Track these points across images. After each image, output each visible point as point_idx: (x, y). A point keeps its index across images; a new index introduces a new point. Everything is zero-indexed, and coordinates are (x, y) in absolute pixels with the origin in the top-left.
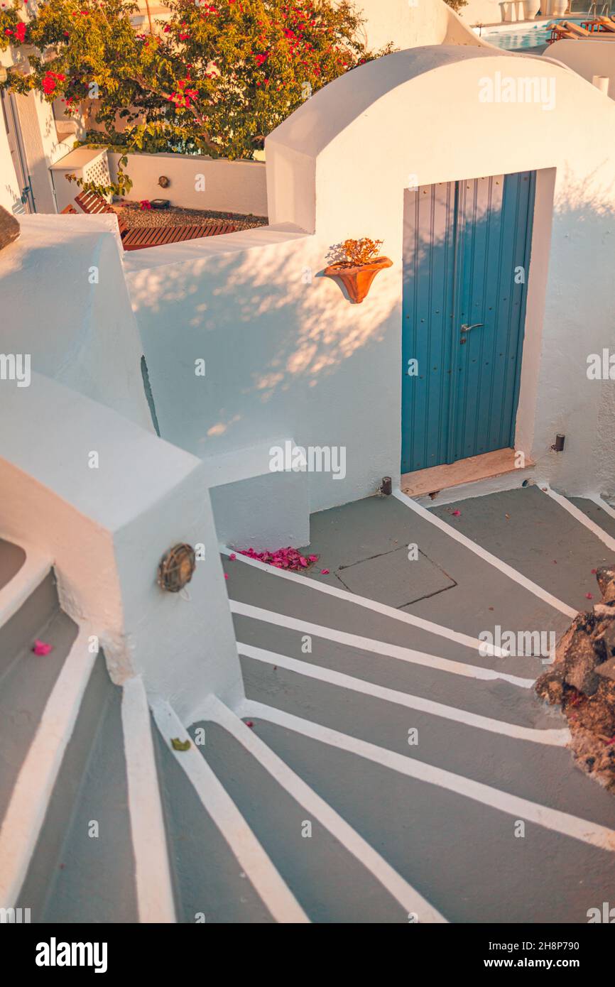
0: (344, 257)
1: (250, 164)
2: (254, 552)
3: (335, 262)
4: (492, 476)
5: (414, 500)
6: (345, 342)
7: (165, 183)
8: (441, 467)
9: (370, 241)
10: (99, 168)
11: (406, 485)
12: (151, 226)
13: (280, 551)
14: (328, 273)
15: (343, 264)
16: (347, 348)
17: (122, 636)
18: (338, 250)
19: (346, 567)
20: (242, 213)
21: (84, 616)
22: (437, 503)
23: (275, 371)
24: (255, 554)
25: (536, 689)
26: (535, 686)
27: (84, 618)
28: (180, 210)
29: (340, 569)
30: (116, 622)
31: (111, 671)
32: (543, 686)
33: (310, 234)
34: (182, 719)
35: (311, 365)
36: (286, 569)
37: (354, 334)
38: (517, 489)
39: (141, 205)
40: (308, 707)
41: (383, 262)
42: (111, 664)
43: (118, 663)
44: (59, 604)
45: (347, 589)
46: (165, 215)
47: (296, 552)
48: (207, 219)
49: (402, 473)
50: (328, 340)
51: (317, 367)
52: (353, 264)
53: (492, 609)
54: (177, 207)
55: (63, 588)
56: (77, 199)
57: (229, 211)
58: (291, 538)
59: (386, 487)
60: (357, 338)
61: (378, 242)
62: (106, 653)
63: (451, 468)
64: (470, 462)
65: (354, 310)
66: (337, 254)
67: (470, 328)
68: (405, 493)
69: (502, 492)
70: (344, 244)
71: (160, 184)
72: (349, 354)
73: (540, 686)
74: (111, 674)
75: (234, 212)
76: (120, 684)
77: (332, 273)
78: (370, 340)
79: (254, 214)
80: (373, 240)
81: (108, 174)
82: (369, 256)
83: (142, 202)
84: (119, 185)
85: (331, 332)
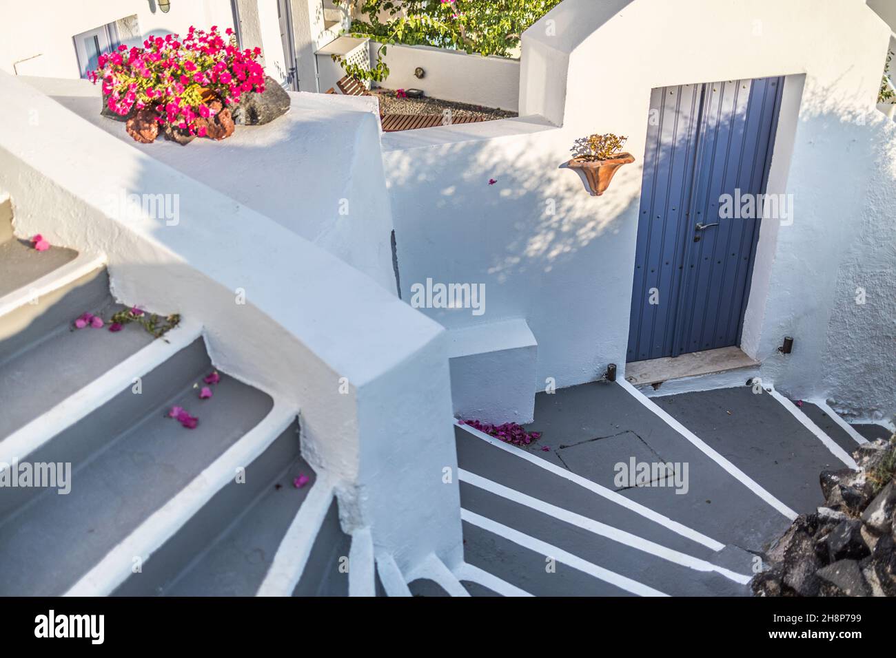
0: (588, 150)
1: (502, 60)
2: (480, 424)
3: (579, 155)
4: (716, 372)
5: (637, 388)
6: (582, 231)
7: (421, 74)
8: (666, 360)
9: (614, 137)
10: (361, 56)
11: (630, 374)
12: (405, 113)
13: (505, 425)
14: (571, 165)
15: (587, 157)
16: (584, 237)
17: (356, 487)
18: (583, 144)
19: (567, 447)
20: (490, 106)
21: (323, 465)
22: (661, 393)
23: (513, 255)
24: (481, 426)
25: (752, 586)
26: (751, 583)
27: (322, 467)
28: (432, 101)
29: (561, 448)
30: (352, 474)
31: (342, 520)
32: (759, 584)
33: (558, 127)
34: (404, 573)
35: (548, 250)
36: (509, 442)
37: (591, 224)
38: (741, 388)
39: (397, 93)
40: (523, 577)
41: (626, 158)
42: (343, 513)
43: (349, 512)
44: (300, 452)
45: (567, 468)
46: (419, 104)
47: (520, 428)
48: (457, 110)
49: (628, 362)
50: (565, 228)
51: (554, 253)
52: (597, 158)
53: (709, 502)
54: (430, 98)
55: (305, 437)
56: (339, 83)
57: (478, 104)
58: (516, 414)
59: (611, 373)
60: (593, 229)
61: (622, 138)
62: (339, 501)
63: (676, 360)
64: (694, 356)
65: (593, 202)
66: (582, 147)
67: (705, 226)
68: (629, 381)
69: (725, 389)
70: (589, 138)
71: (416, 75)
72: (585, 243)
73: (756, 583)
74: (342, 523)
75: (483, 105)
76: (350, 533)
77: (575, 165)
78: (607, 232)
79: (502, 108)
80: (618, 136)
81: (368, 62)
82: (612, 151)
83: (398, 91)
84: (378, 72)
85: (569, 221)
